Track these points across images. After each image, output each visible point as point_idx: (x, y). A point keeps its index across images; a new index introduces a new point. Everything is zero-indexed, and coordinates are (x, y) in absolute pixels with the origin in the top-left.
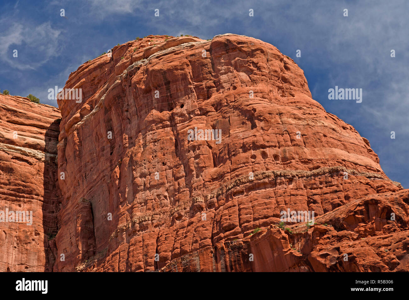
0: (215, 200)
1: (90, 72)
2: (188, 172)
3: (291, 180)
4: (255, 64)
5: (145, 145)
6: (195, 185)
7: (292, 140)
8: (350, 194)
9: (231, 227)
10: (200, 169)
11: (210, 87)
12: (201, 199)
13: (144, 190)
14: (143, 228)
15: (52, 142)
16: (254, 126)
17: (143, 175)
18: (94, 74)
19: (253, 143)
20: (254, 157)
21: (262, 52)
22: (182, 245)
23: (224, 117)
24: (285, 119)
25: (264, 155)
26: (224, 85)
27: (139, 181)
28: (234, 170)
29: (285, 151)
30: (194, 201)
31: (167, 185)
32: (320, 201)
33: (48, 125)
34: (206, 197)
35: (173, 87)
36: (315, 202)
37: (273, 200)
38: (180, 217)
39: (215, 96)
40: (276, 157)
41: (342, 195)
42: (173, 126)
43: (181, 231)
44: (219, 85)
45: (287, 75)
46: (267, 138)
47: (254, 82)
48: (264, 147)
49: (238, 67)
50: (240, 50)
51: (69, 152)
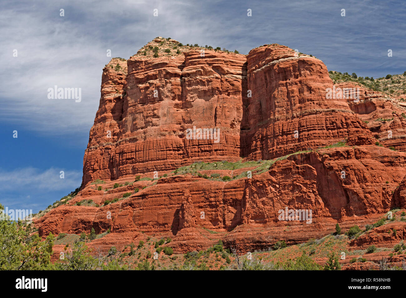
0: (299, 115)
1: (258, 53)
2: (291, 104)
3: (321, 113)
4: (312, 69)
5: (278, 92)
6: (293, 109)
7: (322, 99)
8: (337, 118)
9: (304, 126)
10: (295, 104)
11: (298, 75)
12: (295, 115)
13: (278, 107)
14: (278, 120)
15: (245, 72)
16: (311, 93)
17: (278, 102)
18: (260, 54)
19: (311, 99)
20: (311, 103)
21: (314, 64)
22: (290, 129)
23: (302, 87)
24: (320, 91)
25: (314, 103)
26: (302, 75)
27: (277, 104)
28: (305, 107)
29: (319, 102)
30: (293, 115)
31: (285, 107)
32: (328, 120)
33: (242, 65)
34: (296, 114)
35: (287, 73)
36: (327, 120)
37: (316, 119)
38: (289, 119)
39: (299, 78)
40: (317, 104)
41: (335, 118)
42: (287, 86)
43: (289, 124)
44: (301, 75)
45: (322, 71)
46: (315, 98)
47: (311, 75)
48: (314, 101)
49: (307, 69)
50: (307, 63)
51: (251, 79)
